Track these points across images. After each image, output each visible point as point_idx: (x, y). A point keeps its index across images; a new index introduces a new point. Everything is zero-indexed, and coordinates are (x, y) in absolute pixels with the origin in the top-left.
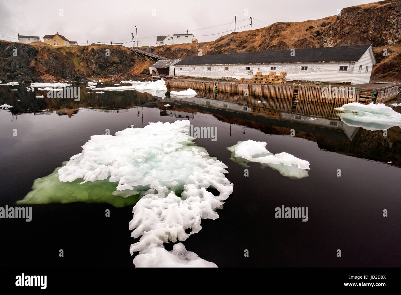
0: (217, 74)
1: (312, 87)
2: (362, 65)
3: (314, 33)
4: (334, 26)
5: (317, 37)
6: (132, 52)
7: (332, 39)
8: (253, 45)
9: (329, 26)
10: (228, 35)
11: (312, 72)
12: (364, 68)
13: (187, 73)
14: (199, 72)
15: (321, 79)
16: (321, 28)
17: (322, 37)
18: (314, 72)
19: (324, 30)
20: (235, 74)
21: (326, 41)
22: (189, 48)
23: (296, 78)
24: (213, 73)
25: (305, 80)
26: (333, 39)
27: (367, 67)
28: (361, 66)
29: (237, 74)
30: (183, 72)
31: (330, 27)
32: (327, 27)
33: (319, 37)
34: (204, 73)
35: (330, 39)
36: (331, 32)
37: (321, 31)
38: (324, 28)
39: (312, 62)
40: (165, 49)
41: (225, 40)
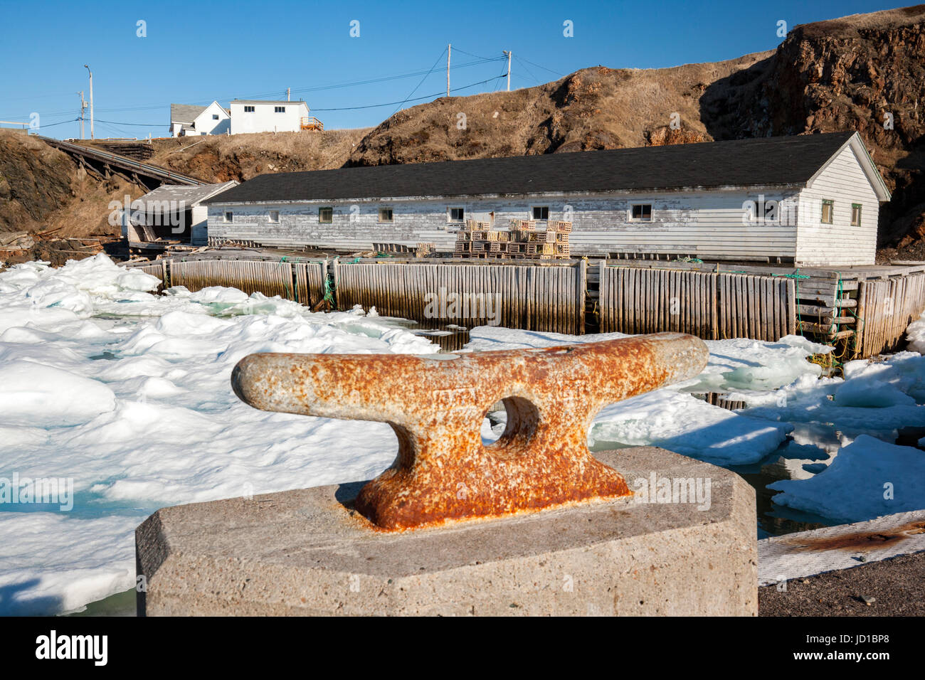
0: (354, 234)
1: (644, 270)
2: (835, 199)
3: (710, 104)
4: (770, 83)
5: (720, 119)
6: (64, 154)
7: (768, 126)
8: (507, 142)
9: (756, 82)
10: (422, 109)
11: (665, 225)
12: (842, 212)
13: (250, 229)
14: (290, 227)
15: (698, 248)
16: (732, 88)
17: (737, 119)
18: (672, 224)
19: (742, 96)
20: (414, 232)
21: (748, 129)
22: (285, 150)
23: (617, 247)
24: (341, 230)
25: (648, 252)
26: (771, 124)
27: (856, 208)
28: (827, 204)
29: (423, 233)
30: (237, 229)
31: (760, 86)
32: (751, 86)
33: (728, 117)
34: (308, 231)
35: (760, 125)
36: (764, 102)
37: (731, 100)
38: (739, 90)
39: (664, 188)
40: (196, 149)
41: (410, 123)
